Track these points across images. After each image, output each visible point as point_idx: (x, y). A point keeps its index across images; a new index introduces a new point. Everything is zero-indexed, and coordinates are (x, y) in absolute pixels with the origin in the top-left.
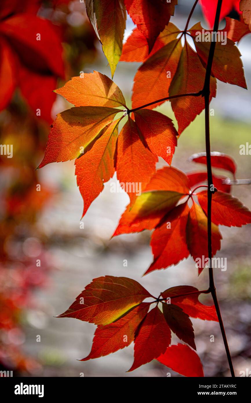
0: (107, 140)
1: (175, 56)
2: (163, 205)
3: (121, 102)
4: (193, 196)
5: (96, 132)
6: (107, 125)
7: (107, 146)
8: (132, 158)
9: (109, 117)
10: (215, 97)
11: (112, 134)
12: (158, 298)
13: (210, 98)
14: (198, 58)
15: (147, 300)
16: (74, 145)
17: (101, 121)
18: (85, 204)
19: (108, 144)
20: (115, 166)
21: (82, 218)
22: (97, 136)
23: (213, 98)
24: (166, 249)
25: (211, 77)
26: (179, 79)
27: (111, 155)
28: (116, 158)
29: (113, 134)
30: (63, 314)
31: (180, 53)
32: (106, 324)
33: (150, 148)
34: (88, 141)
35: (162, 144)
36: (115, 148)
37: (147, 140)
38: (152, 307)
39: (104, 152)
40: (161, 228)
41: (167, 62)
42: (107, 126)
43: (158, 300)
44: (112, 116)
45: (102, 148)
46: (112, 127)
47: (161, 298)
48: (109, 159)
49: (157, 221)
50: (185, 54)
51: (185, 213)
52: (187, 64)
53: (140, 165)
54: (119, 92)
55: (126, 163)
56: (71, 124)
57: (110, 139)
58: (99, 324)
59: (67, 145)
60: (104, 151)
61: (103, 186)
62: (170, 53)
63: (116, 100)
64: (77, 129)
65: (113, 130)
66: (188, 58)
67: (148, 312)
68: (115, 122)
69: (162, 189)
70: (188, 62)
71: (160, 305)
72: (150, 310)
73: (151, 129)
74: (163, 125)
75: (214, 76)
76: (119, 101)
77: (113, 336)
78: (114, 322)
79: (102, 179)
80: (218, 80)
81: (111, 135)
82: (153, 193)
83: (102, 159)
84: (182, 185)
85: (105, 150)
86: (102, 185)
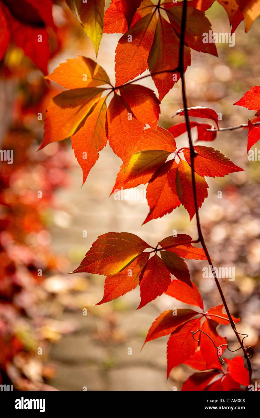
0: (97, 115)
1: (151, 27)
2: (154, 163)
4: (179, 154)
5: (87, 110)
6: (96, 102)
7: (98, 120)
8: (122, 127)
9: (97, 96)
10: (190, 65)
11: (101, 110)
12: (155, 248)
13: (185, 67)
14: (172, 29)
15: (147, 250)
16: (68, 125)
17: (90, 100)
18: (84, 172)
19: (98, 118)
20: (107, 135)
21: (83, 185)
22: (88, 113)
23: (188, 67)
24: (160, 201)
25: (185, 47)
26: (157, 50)
27: (102, 127)
28: (107, 129)
29: (102, 109)
30: (76, 270)
31: (156, 25)
32: (113, 274)
33: (136, 117)
34: (80, 119)
35: (146, 113)
36: (105, 120)
37: (133, 109)
38: (152, 255)
39: (96, 126)
40: (154, 182)
41: (144, 34)
42: (96, 104)
43: (156, 250)
44: (99, 94)
45: (94, 123)
46: (101, 103)
47: (160, 247)
48: (101, 131)
49: (150, 176)
50: (160, 27)
51: (173, 167)
52: (162, 36)
53: (129, 131)
54: (103, 72)
55: (116, 133)
56: (63, 107)
57: (100, 114)
58: (108, 275)
59: (63, 126)
60: (95, 125)
61: (98, 154)
62: (146, 26)
63: (101, 79)
64: (69, 111)
65: (102, 105)
66: (163, 30)
67: (149, 259)
68: (103, 99)
69: (151, 148)
70: (163, 33)
71: (159, 254)
72: (150, 258)
73: (136, 101)
74: (147, 96)
75: (187, 46)
76: (105, 80)
77: (121, 282)
78: (120, 271)
79: (97, 149)
80: (191, 49)
81: (100, 110)
82: (143, 152)
83: (94, 132)
84: (169, 144)
85: (96, 124)
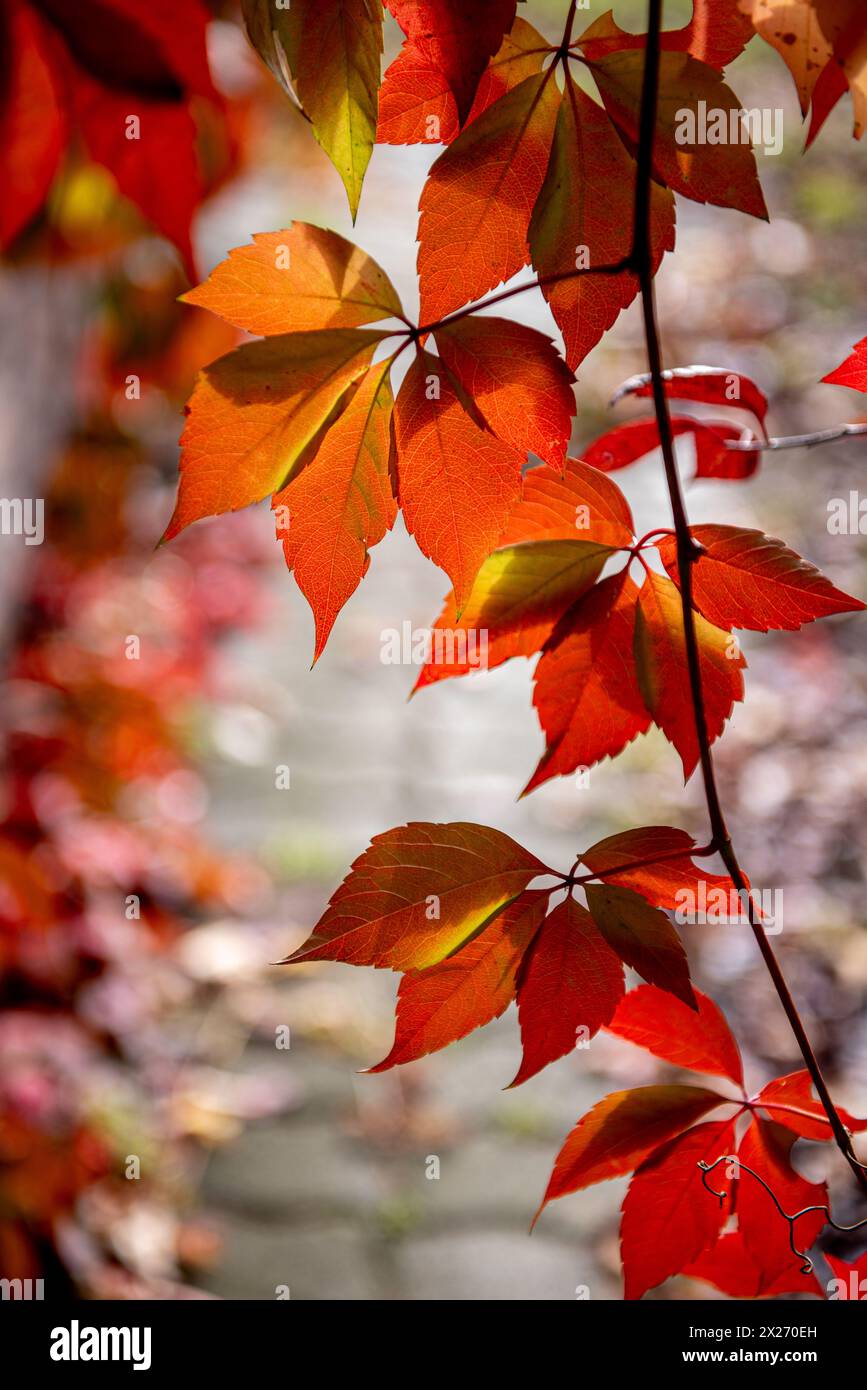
0: (360, 424)
1: (541, 123)
2: (558, 584)
3: (388, 306)
4: (641, 552)
5: (324, 405)
6: (354, 379)
7: (362, 441)
8: (445, 464)
9: (358, 357)
10: (671, 250)
11: (373, 405)
12: (568, 874)
13: (655, 254)
14: (613, 129)
15: (538, 883)
16: (261, 456)
17: (334, 374)
18: (318, 620)
19: (364, 433)
20: (396, 493)
21: (315, 662)
22: (328, 418)
23: (667, 254)
24: (580, 713)
25: (654, 185)
26: (559, 198)
27: (378, 463)
28: (394, 470)
29: (376, 404)
30: (297, 953)
31: (555, 115)
32: (425, 966)
33: (494, 429)
34: (303, 438)
35: (529, 413)
36: (387, 441)
37: (482, 402)
38: (557, 899)
39: (357, 460)
40: (559, 650)
41: (517, 144)
42: (355, 385)
43: (570, 881)
44: (365, 353)
45: (349, 450)
46: (371, 384)
47: (583, 871)
48: (375, 477)
49: (545, 630)
50: (569, 120)
51: (625, 600)
52: (577, 153)
53: (472, 479)
54: (379, 276)
55: (428, 482)
56: (244, 398)
57: (371, 419)
58: (407, 968)
59: (241, 461)
60: (354, 457)
61: (367, 556)
62: (523, 119)
63: (373, 302)
64: (263, 413)
65: (374, 391)
66: (579, 131)
67: (547, 915)
68: (378, 367)
69: (548, 535)
70: (579, 142)
71: (579, 894)
72: (550, 910)
73: (491, 374)
74: (528, 356)
75: (663, 184)
76: (383, 302)
77: (451, 993)
78: (449, 957)
79: (361, 539)
80: (676, 195)
81: (369, 407)
82: (522, 550)
83: (351, 482)
84: (609, 518)
85: (358, 455)
86: (364, 554)
